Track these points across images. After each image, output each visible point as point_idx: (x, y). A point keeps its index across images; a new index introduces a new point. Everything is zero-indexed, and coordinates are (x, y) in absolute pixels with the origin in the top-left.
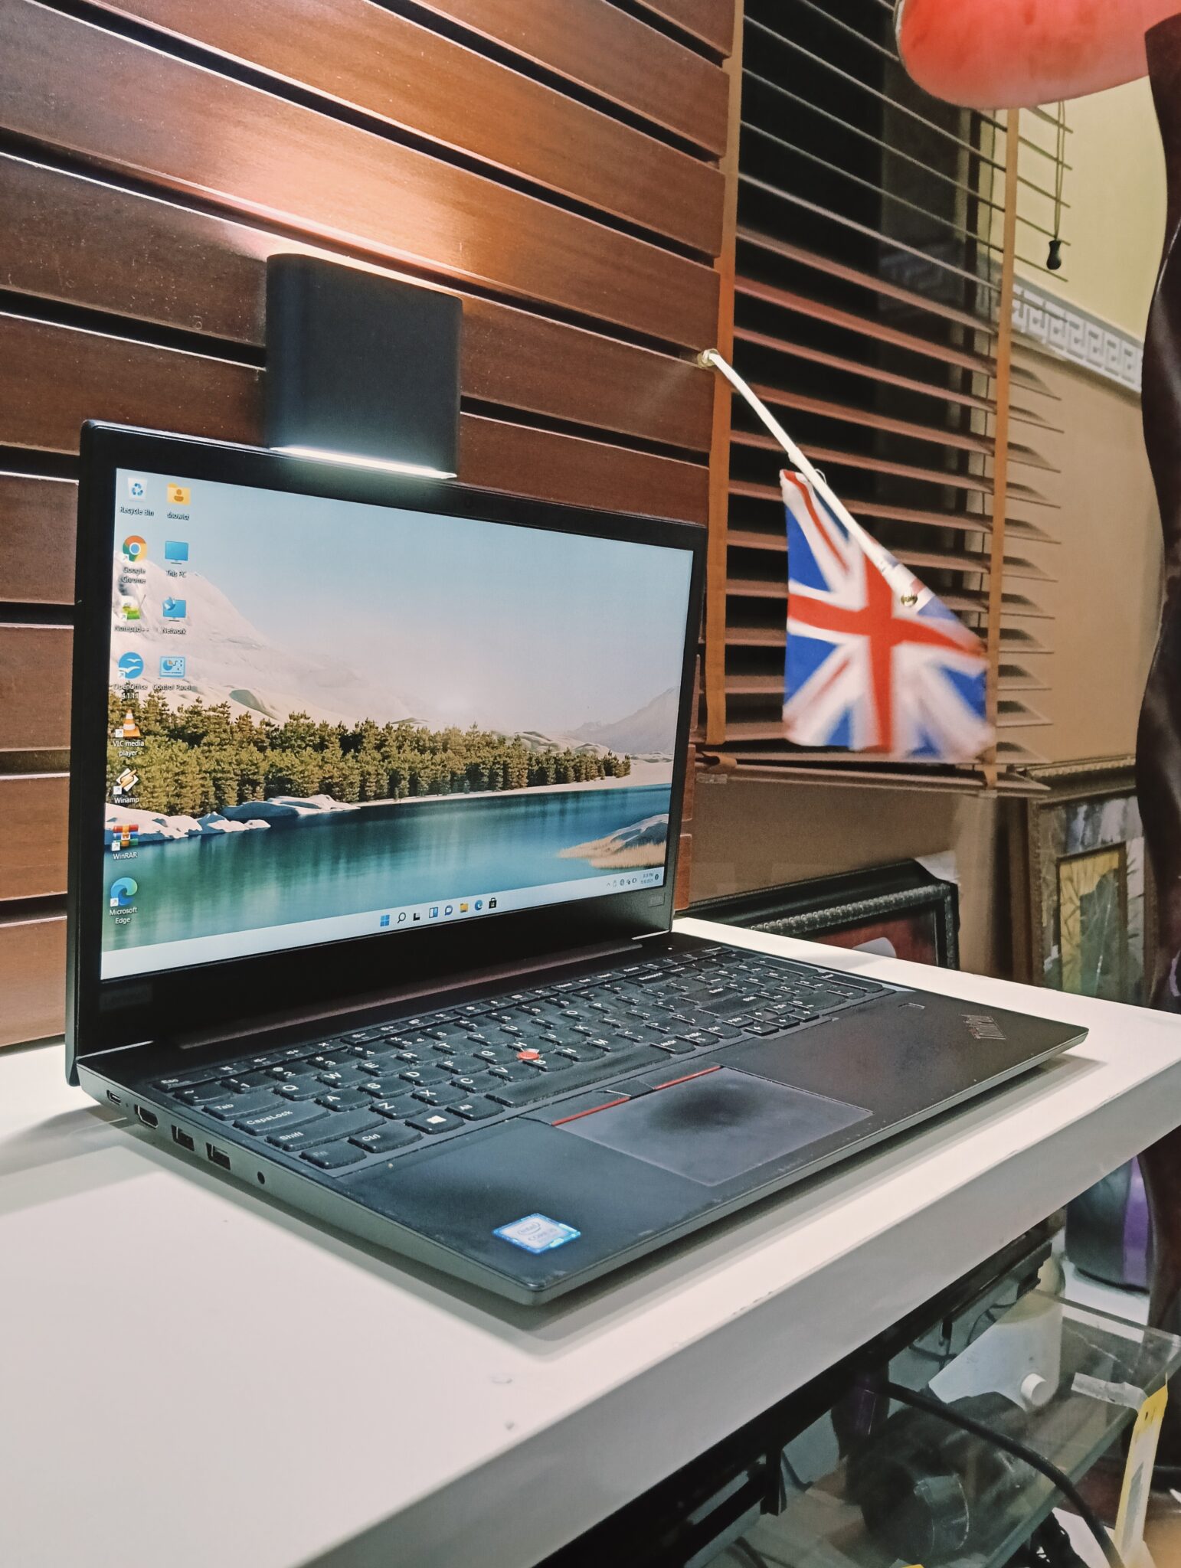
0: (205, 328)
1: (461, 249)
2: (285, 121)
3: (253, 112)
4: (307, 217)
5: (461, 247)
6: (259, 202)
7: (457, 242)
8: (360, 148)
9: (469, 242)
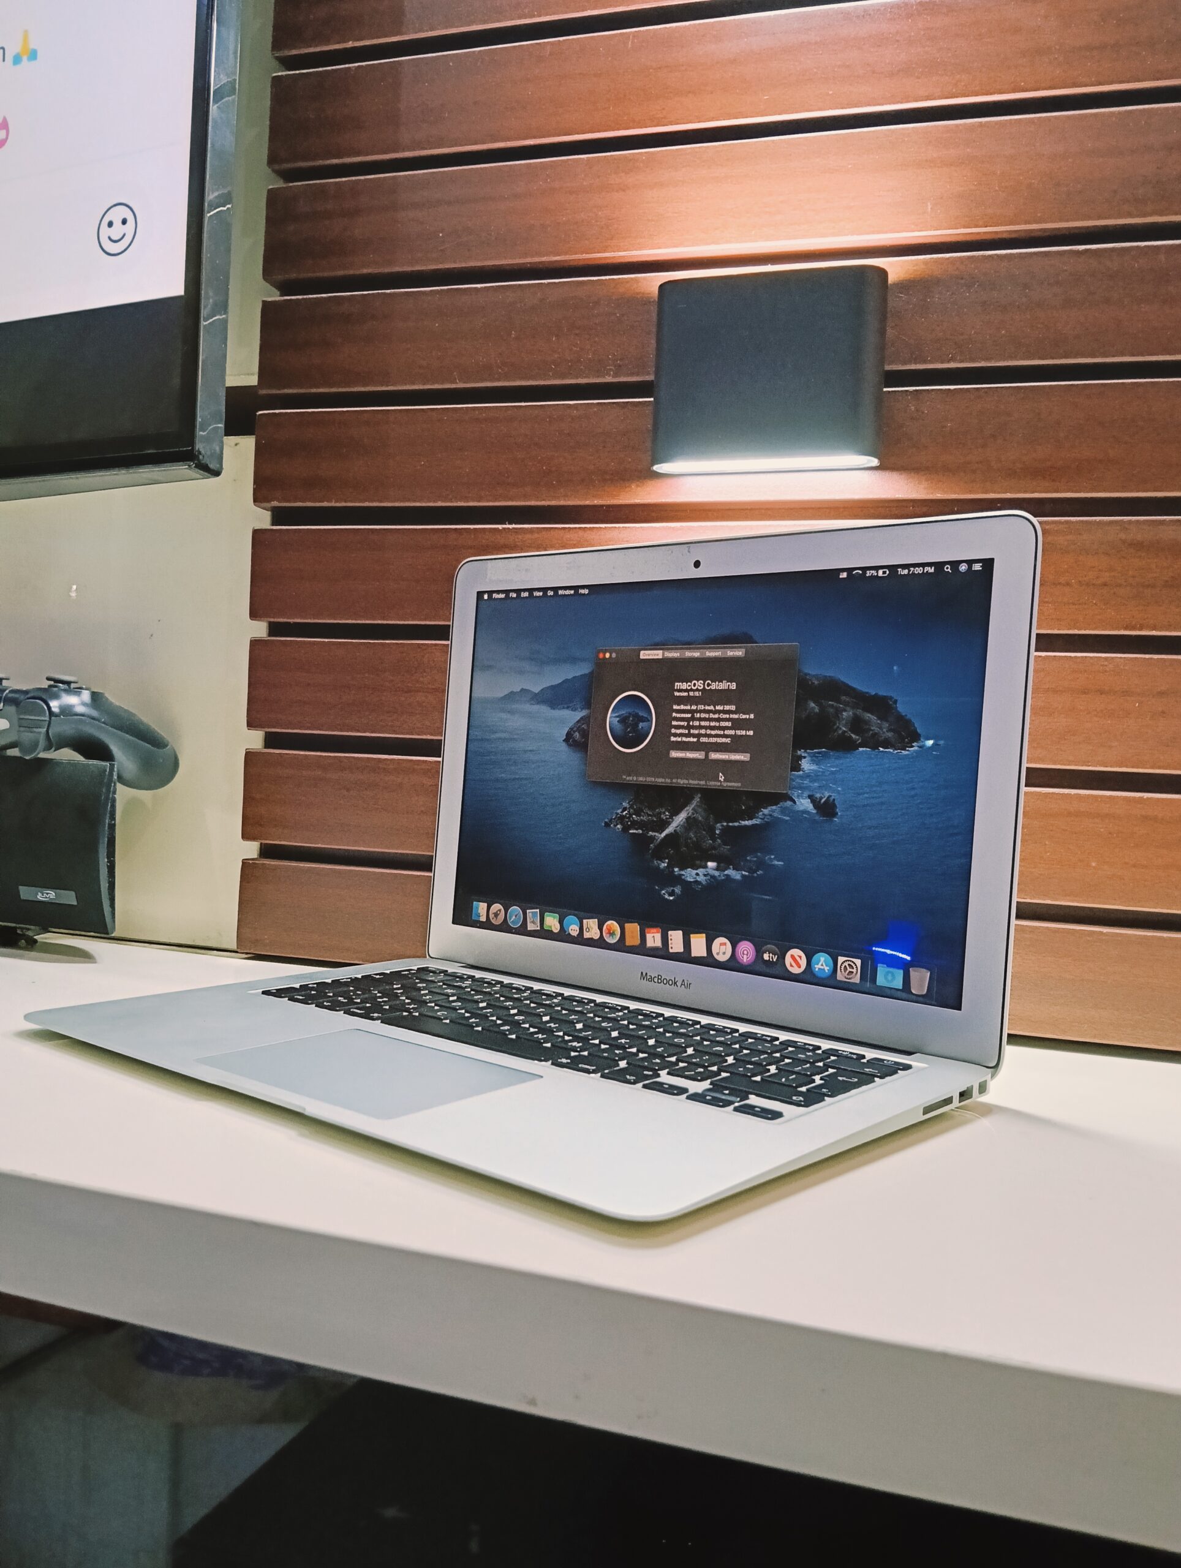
0: (616, 375)
1: (930, 210)
2: (703, 164)
3: (669, 170)
4: (728, 242)
5: (929, 207)
6: (675, 247)
7: (923, 203)
8: (790, 155)
9: (942, 198)
